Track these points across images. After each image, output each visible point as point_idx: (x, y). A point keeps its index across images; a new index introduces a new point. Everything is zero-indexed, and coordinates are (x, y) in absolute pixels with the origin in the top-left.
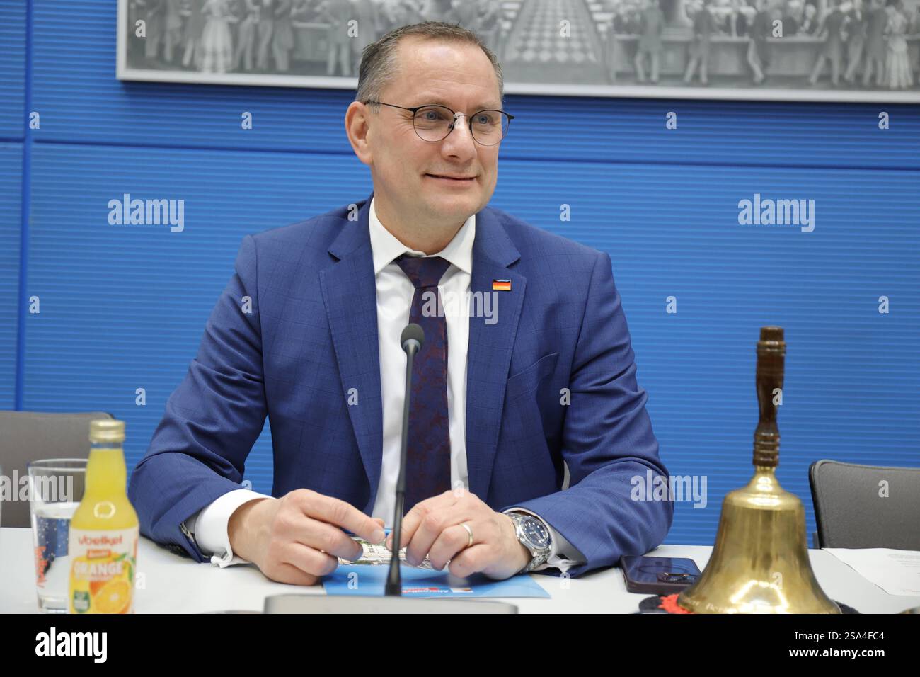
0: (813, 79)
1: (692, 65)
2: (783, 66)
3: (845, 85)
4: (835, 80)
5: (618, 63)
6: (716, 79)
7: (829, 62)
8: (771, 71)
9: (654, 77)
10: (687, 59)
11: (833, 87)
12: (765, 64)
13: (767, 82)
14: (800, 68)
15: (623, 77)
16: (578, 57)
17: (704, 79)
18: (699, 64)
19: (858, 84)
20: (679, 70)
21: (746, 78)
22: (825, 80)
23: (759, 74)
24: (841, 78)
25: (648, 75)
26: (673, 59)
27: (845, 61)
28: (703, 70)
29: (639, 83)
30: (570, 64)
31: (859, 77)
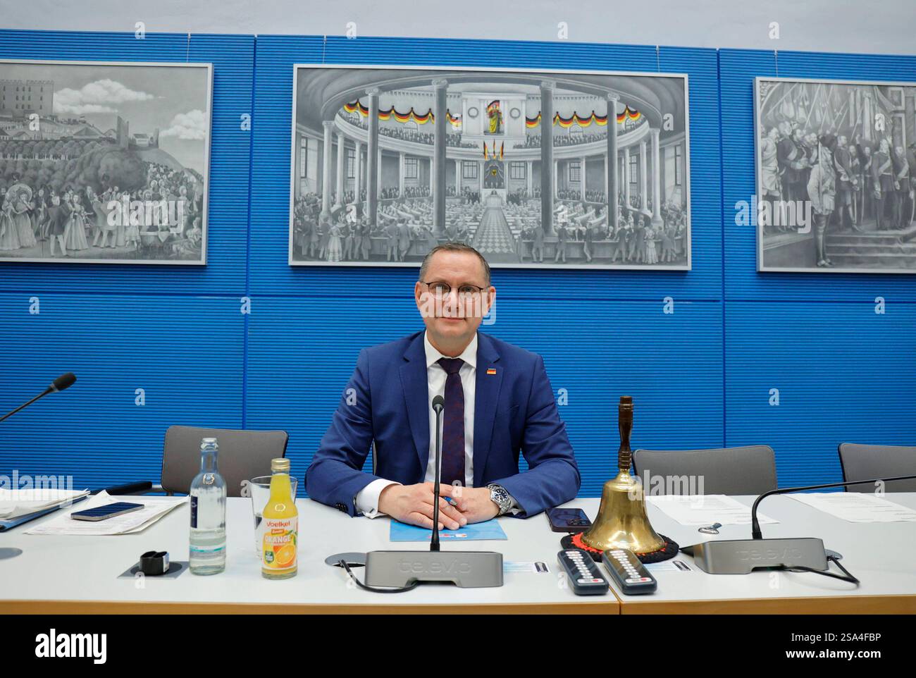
0: (614, 260)
1: (559, 253)
2: (600, 254)
3: (629, 263)
4: (624, 260)
5: (524, 252)
6: (569, 260)
7: (620, 252)
8: (594, 256)
9: (541, 260)
10: (556, 251)
11: (623, 263)
12: (592, 253)
13: (592, 261)
14: (608, 255)
15: (526, 259)
16: (505, 251)
17: (564, 260)
18: (562, 253)
19: (634, 262)
20: (553, 256)
21: (583, 259)
22: (619, 260)
23: (589, 258)
24: (626, 259)
25: (538, 258)
26: (549, 251)
27: (628, 252)
28: (564, 256)
29: (534, 262)
30: (502, 254)
31: (634, 259)
